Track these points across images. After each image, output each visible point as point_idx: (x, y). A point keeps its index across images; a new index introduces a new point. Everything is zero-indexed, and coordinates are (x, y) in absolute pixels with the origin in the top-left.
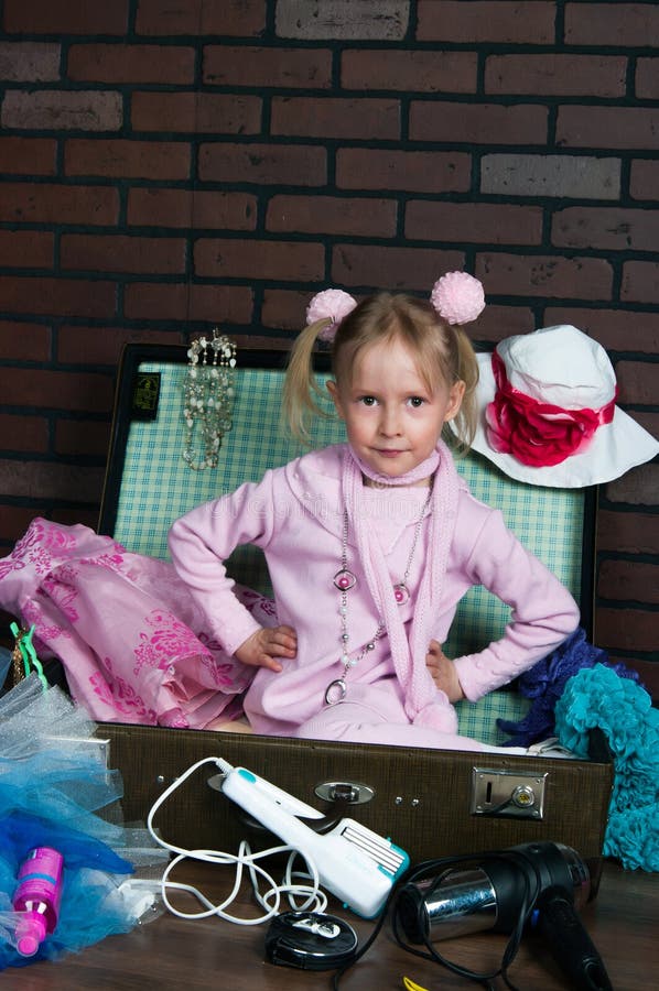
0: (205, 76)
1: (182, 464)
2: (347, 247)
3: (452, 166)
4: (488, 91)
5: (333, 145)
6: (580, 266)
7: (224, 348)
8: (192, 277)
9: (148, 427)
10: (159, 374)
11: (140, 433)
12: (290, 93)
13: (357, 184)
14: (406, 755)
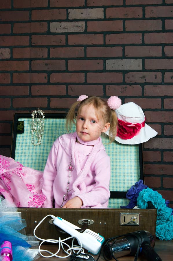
0: (32, 43)
1: (31, 144)
2: (71, 86)
3: (98, 63)
4: (107, 43)
5: (67, 60)
6: (133, 87)
7: (41, 113)
8: (31, 96)
9: (21, 135)
10: (24, 121)
11: (19, 137)
12: (54, 47)
13: (74, 69)
14: (102, 211)
